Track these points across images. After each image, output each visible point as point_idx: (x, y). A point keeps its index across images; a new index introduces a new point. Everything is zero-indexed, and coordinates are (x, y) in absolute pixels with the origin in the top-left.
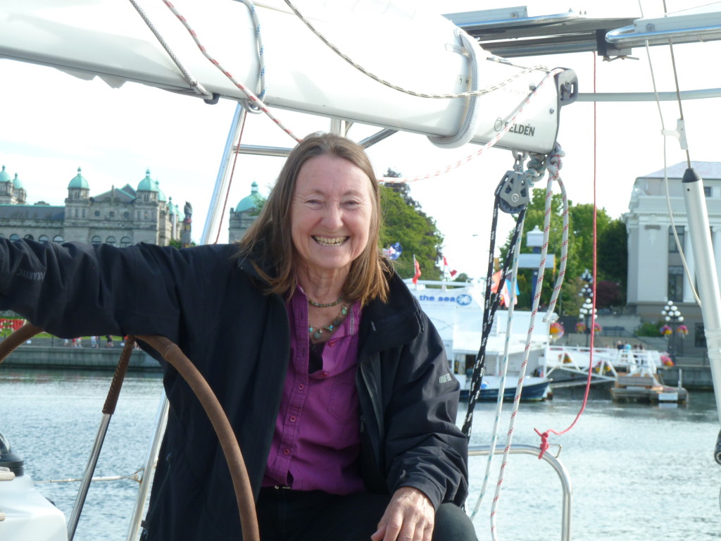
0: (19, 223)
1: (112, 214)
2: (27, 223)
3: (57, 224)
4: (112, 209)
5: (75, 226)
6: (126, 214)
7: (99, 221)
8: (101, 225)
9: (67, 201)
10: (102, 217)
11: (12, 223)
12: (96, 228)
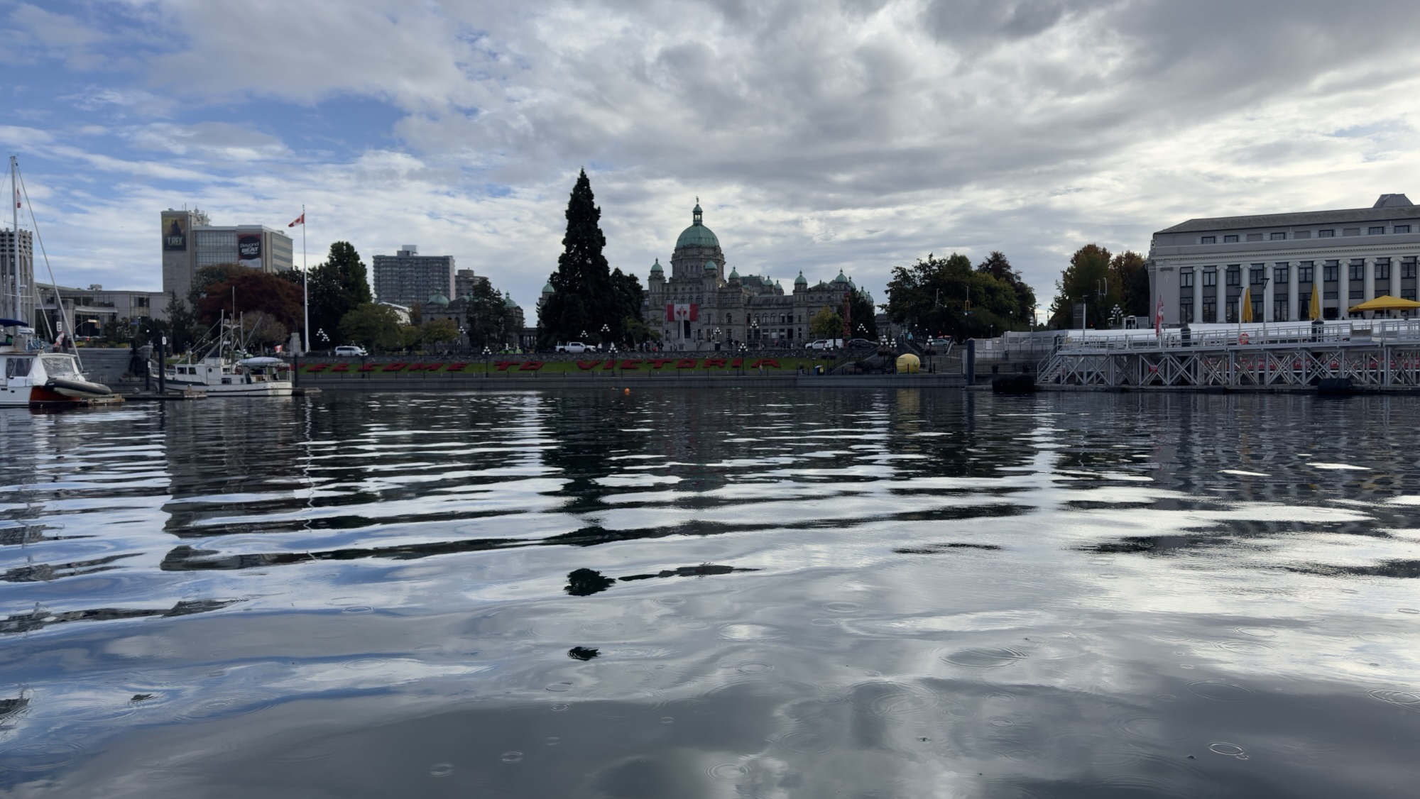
0: (767, 307)
1: (821, 298)
2: (772, 307)
3: (790, 306)
4: (821, 295)
5: (799, 306)
6: (829, 297)
7: (813, 303)
8: (814, 305)
9: (794, 291)
10: (815, 300)
11: (763, 307)
12: (811, 307)
